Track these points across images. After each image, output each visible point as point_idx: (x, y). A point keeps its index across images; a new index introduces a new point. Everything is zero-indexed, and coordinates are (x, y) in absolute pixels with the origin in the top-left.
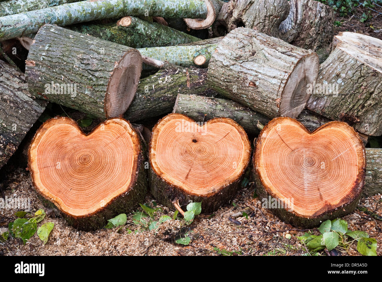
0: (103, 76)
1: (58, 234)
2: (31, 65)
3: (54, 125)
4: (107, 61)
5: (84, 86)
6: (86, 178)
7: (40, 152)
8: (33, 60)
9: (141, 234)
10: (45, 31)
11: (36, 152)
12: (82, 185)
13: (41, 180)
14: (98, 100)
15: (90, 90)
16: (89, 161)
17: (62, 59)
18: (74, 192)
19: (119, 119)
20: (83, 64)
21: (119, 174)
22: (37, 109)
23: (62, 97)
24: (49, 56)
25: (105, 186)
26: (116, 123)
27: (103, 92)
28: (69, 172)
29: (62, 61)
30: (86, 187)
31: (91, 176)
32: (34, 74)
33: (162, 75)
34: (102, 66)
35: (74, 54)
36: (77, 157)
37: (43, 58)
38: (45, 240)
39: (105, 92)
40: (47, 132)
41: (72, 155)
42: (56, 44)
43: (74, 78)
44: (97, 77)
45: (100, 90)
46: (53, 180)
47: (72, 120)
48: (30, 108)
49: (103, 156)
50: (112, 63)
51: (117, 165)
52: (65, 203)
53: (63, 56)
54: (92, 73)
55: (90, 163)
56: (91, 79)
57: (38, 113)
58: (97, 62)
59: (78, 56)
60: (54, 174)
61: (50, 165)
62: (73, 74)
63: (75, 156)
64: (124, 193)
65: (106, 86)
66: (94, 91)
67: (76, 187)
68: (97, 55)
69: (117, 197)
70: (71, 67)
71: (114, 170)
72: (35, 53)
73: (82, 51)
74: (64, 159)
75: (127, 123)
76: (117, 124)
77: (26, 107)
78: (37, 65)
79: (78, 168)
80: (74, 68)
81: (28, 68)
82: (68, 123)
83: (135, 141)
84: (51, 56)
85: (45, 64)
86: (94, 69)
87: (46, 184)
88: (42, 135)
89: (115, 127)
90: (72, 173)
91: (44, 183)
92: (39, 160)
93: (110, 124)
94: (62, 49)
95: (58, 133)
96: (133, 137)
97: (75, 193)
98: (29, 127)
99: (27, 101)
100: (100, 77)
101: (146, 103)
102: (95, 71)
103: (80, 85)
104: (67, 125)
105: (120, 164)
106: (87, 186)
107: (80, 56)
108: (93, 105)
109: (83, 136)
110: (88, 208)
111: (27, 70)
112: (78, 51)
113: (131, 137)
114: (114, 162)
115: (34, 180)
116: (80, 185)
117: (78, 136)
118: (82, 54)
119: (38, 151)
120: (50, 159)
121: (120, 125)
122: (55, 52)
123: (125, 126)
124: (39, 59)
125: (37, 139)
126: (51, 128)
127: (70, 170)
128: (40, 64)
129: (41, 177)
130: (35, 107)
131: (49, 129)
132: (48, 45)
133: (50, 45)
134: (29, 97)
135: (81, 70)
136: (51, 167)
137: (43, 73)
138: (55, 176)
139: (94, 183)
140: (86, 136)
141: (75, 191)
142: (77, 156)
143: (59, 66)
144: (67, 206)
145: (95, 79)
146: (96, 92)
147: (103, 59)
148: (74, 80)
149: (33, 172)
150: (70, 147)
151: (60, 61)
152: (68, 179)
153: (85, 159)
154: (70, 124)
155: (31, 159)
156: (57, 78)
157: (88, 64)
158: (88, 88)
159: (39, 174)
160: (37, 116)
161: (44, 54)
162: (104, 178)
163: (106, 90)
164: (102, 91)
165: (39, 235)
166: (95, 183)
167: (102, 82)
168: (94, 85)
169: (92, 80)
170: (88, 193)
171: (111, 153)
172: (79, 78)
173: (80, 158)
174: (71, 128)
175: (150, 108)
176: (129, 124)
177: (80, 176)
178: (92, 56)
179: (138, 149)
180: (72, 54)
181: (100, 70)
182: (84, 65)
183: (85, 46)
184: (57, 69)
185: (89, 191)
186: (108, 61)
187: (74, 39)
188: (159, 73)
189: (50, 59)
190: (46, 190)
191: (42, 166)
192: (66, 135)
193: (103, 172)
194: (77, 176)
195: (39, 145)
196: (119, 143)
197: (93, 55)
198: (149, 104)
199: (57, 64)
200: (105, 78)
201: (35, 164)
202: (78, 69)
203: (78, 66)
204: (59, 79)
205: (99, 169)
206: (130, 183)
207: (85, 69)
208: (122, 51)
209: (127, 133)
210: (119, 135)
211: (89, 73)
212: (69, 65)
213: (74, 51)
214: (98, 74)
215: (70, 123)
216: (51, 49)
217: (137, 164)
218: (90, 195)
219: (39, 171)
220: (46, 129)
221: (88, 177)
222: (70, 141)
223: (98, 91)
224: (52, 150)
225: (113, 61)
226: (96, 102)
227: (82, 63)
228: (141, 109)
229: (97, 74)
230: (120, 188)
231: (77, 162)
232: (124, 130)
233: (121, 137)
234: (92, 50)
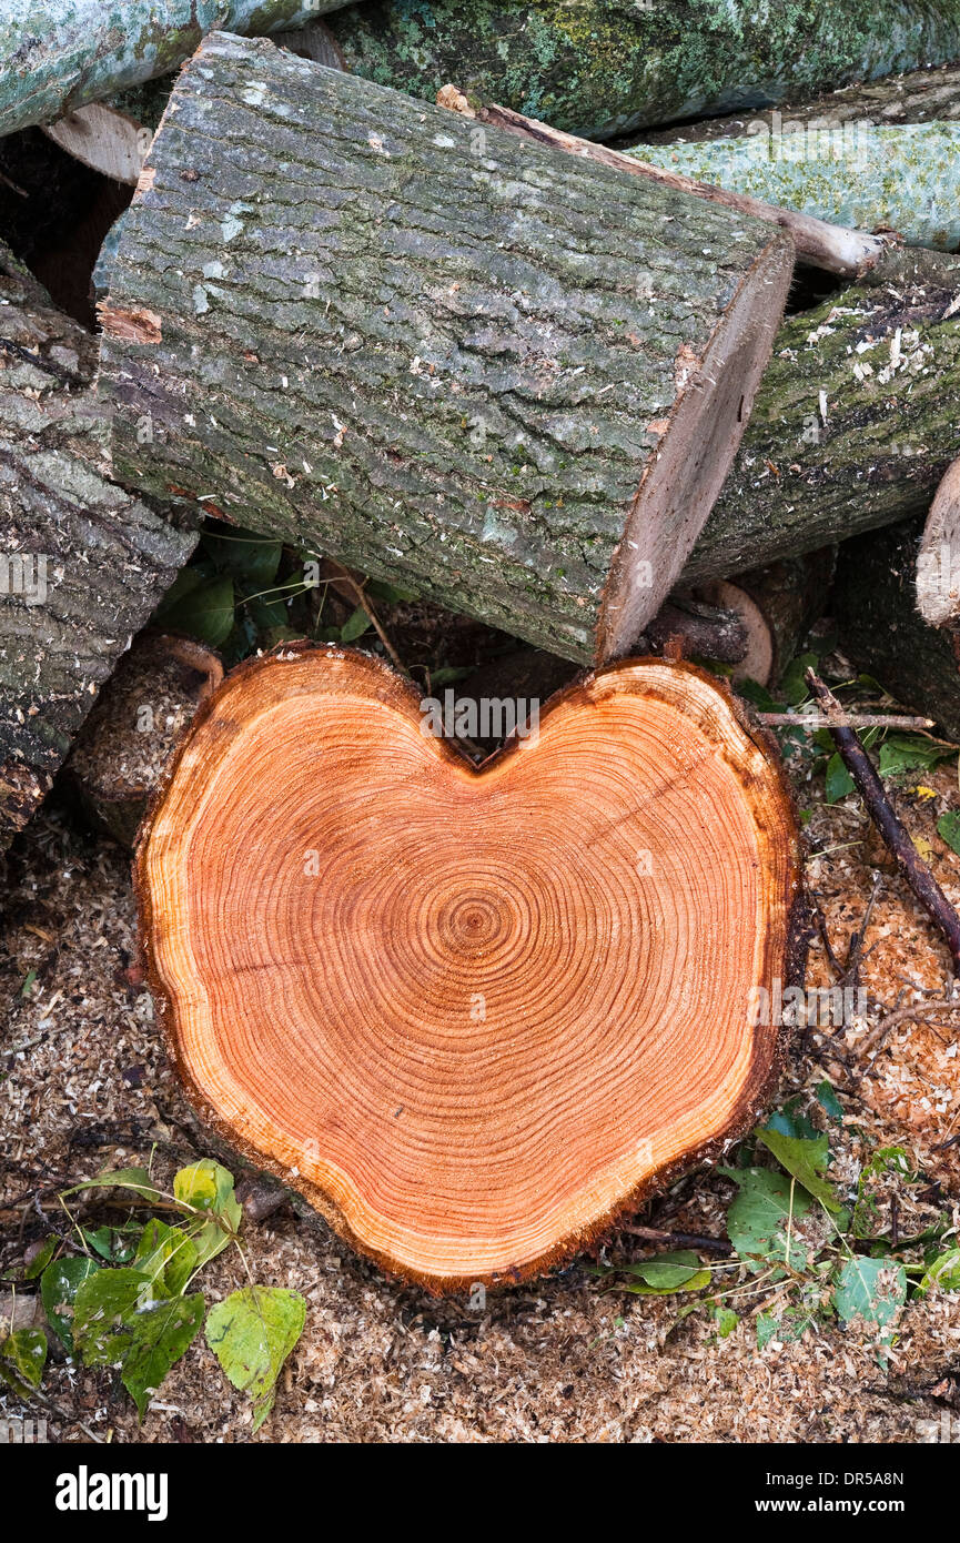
0: (606, 446)
1: (331, 1357)
2: (135, 337)
3: (278, 698)
4: (625, 341)
5: (476, 494)
6: (485, 1040)
7: (208, 874)
8: (144, 304)
9: (799, 1352)
10: (209, 105)
11: (184, 872)
12: (466, 1089)
13: (223, 1051)
14: (562, 586)
15: (515, 523)
16: (501, 937)
17: (333, 309)
18: (420, 1128)
19: (669, 671)
20: (471, 350)
21: (677, 1019)
22: (154, 547)
23: (326, 534)
24: (246, 288)
25: (602, 1092)
26: (650, 693)
27: (599, 541)
28: (381, 1001)
29: (333, 323)
30: (488, 1097)
31: (514, 1029)
32: (152, 389)
33: (865, 326)
34: (598, 374)
35: (411, 280)
36: (424, 910)
37: (209, 296)
38: (257, 1389)
39: (616, 543)
40: (239, 745)
41: (398, 895)
42: (287, 203)
43: (410, 440)
44: (561, 449)
45: (583, 527)
46: (294, 1052)
47: (387, 671)
48: (115, 547)
49: (578, 904)
50: (663, 354)
51: (667, 966)
52: (367, 1195)
53: (340, 288)
54: (530, 415)
55: (507, 947)
56: (522, 458)
57: (158, 568)
58: (561, 343)
59: (437, 293)
60: (296, 1014)
61: (268, 959)
62: (404, 417)
63: (417, 901)
64: (715, 1145)
65: (625, 507)
66: (541, 531)
67: (431, 1098)
68: (558, 291)
69: (674, 1163)
70: (391, 371)
71: (648, 998)
72: (160, 262)
73: (461, 261)
74: (349, 920)
75: (714, 694)
76: (657, 703)
77: (92, 542)
78: (172, 337)
79: (432, 973)
80: (416, 379)
81: (115, 349)
82: (362, 692)
83: (771, 812)
84: (259, 284)
85: (223, 335)
86: (541, 389)
87: (250, 1076)
88: (211, 763)
89: (644, 720)
90: (398, 1008)
91: (239, 1073)
92: (199, 920)
93: (617, 700)
94: (331, 242)
95: (303, 754)
96: (754, 788)
97: (424, 1135)
98: (109, 655)
99: (94, 507)
100: (583, 446)
101: (779, 502)
102: (550, 407)
103: (451, 487)
104: (354, 700)
105: (681, 956)
106: (494, 1095)
107: (448, 294)
108: (523, 600)
109: (458, 772)
110: (507, 1231)
111: (110, 367)
112: (432, 254)
113: (745, 785)
114: (646, 947)
115: (178, 1052)
116: (454, 1083)
117: (426, 775)
118: (465, 285)
119: (190, 866)
120: (267, 919)
121: (673, 710)
122: (283, 263)
123: (707, 712)
124: (188, 304)
125: (184, 792)
126: (261, 717)
127: (390, 992)
128: (194, 331)
129: (217, 1031)
130: (141, 540)
131: (252, 725)
132: (237, 208)
133: (249, 208)
134: (107, 479)
135: (456, 388)
136: (273, 970)
137: (211, 387)
138: (304, 1026)
139: (532, 1077)
140: (477, 772)
141: (426, 1124)
142: (426, 904)
143: (316, 354)
144: (382, 1218)
145: (550, 459)
146: (553, 538)
147: (599, 325)
148: (414, 452)
149: (169, 1001)
150: (381, 844)
151: (322, 324)
152: (378, 1044)
153: (473, 923)
154: (375, 695)
155: (157, 913)
156: (298, 429)
157: (505, 355)
158: (500, 509)
159: (205, 1009)
160: (155, 588)
161: (216, 269)
162: (590, 1041)
163: (620, 530)
164: (592, 537)
165: (215, 1347)
166: (540, 1074)
167: (595, 484)
168: (544, 494)
169: (531, 462)
170: (500, 1134)
171: (628, 887)
172: (448, 444)
173: (441, 914)
174: (381, 719)
175: (796, 524)
176: (728, 700)
177: (450, 1032)
178: (525, 303)
179: (790, 865)
180: (397, 281)
181: (583, 403)
182: (474, 361)
183: (471, 221)
184: (302, 376)
185: (508, 1124)
186: (636, 341)
187: (396, 161)
188: (845, 304)
189: (255, 307)
190: (254, 1109)
191: (221, 963)
192: (353, 763)
193: (582, 1010)
194: (431, 1028)
195: (199, 830)
196: (672, 822)
197: (532, 294)
198: (793, 503)
199: (301, 341)
200: (618, 456)
201: (177, 947)
202: (436, 384)
203: (436, 363)
204: (313, 436)
205: (561, 985)
206: (749, 1084)
207: (484, 388)
208: (712, 268)
209: (718, 757)
210: (670, 773)
211: (512, 416)
212: (381, 357)
213: (410, 258)
214: (571, 425)
215: (372, 688)
216: (256, 235)
217: (786, 961)
218: (510, 1153)
219: (204, 995)
220: (232, 726)
221: (499, 1036)
222: (380, 806)
223: (566, 532)
224: (277, 862)
225: (664, 339)
226: (550, 593)
227: (462, 348)
228: (745, 536)
229: (564, 427)
230: (689, 1106)
231: (425, 941)
232: (702, 739)
233: (682, 783)
234: (525, 253)
